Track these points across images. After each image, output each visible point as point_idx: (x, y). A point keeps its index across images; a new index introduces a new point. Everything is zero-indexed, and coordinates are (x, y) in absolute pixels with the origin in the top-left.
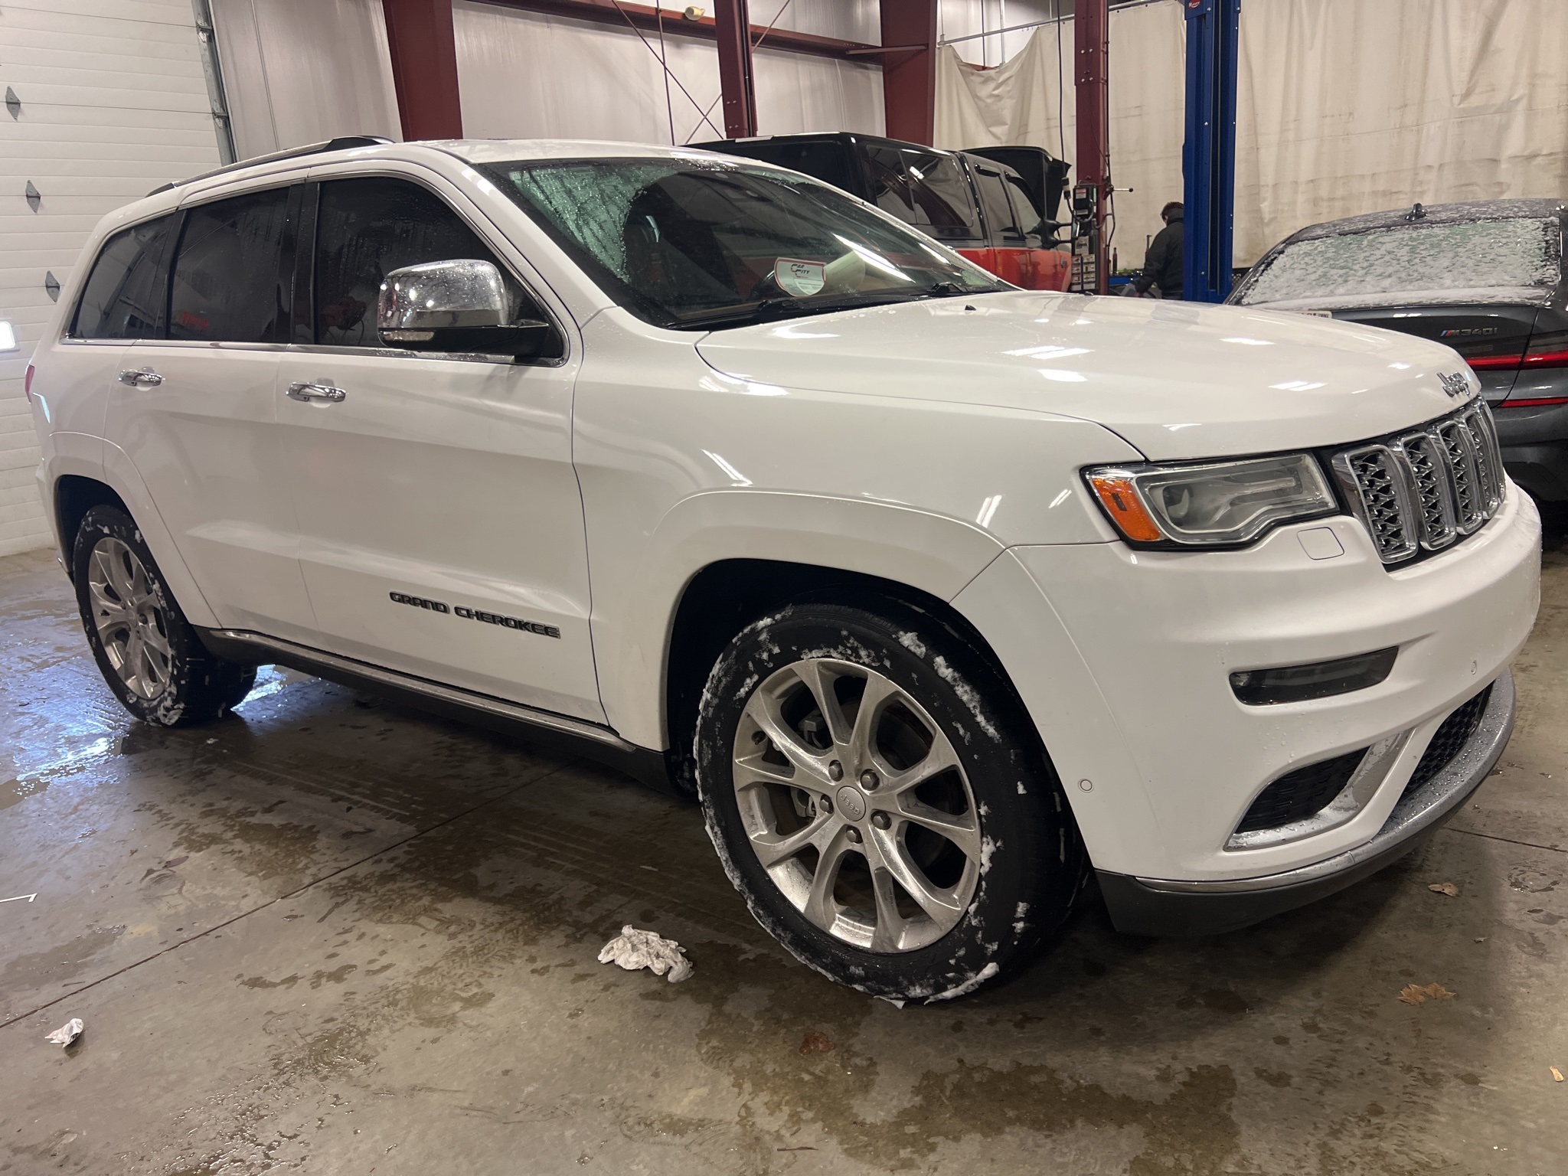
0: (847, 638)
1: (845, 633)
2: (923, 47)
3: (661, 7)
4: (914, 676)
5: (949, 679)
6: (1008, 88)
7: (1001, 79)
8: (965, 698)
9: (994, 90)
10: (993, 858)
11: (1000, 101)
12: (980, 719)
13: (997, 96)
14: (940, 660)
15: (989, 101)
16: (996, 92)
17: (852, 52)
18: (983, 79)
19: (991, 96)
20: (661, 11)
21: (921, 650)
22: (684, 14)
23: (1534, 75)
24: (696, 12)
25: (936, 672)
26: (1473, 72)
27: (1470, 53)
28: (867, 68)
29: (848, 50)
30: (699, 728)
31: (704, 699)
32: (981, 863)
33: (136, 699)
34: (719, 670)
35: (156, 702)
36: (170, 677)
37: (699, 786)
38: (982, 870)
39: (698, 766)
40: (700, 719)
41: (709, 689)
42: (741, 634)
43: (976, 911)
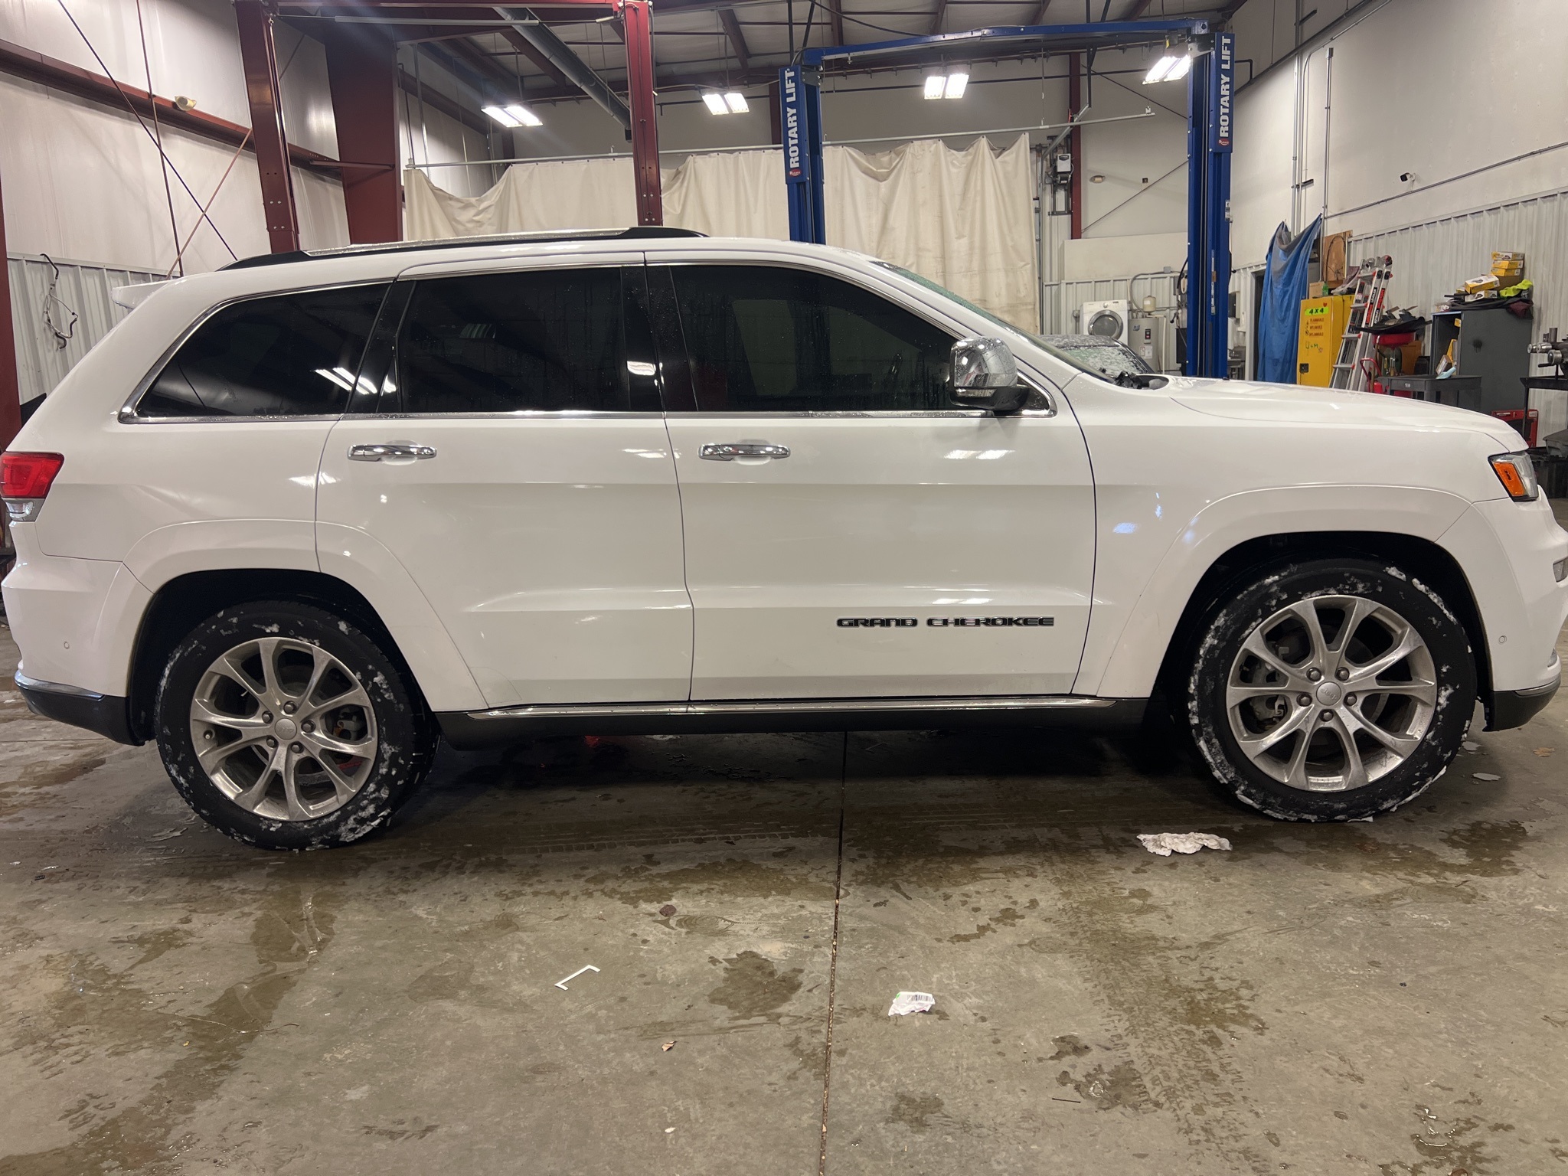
0: (1349, 578)
1: (1347, 575)
2: (388, 168)
3: (154, 93)
4: (1401, 593)
5: (1424, 591)
6: (489, 216)
7: (482, 206)
8: (1436, 601)
9: (474, 216)
10: (1448, 699)
11: (480, 226)
12: (1446, 611)
13: (478, 222)
14: (1415, 581)
15: (470, 225)
16: (476, 218)
17: (316, 163)
18: (462, 205)
19: (471, 221)
20: (154, 96)
21: (1403, 577)
22: (174, 104)
23: (918, 249)
24: (190, 103)
25: (1416, 588)
26: (879, 243)
27: (876, 229)
28: (324, 180)
29: (312, 160)
30: (1200, 669)
31: (1207, 645)
32: (1438, 704)
33: (280, 825)
34: (1226, 621)
35: (332, 818)
36: (379, 781)
37: (1194, 714)
38: (1439, 709)
39: (1196, 698)
40: (1201, 661)
41: (1213, 637)
42: (1245, 592)
43: (1434, 736)
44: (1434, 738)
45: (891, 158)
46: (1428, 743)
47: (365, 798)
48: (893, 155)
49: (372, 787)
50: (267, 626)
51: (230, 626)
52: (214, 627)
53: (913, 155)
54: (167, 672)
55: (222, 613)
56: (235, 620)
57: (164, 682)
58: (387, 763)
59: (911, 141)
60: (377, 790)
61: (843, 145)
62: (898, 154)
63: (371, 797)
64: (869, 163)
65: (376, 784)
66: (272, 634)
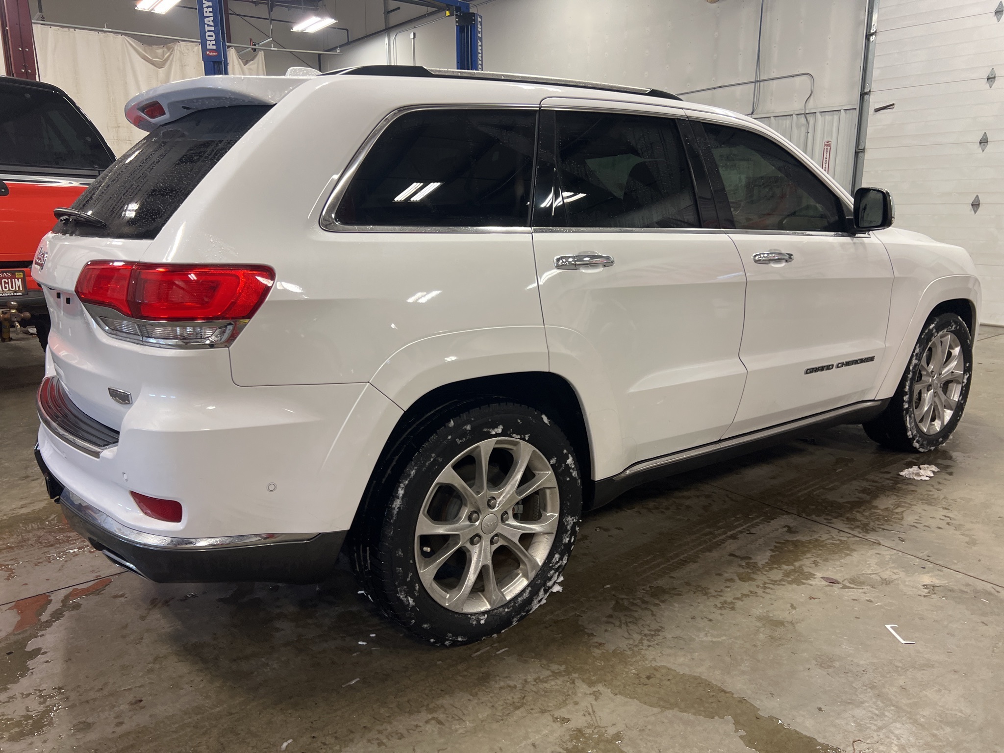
10: (967, 379)
30: (911, 377)
31: (913, 364)
32: (963, 382)
33: (486, 616)
34: (920, 350)
35: (526, 595)
36: (562, 550)
37: (906, 402)
38: (964, 385)
39: (908, 393)
40: (911, 373)
41: (916, 359)
42: (924, 334)
43: (962, 398)
44: (962, 399)
45: (164, 51)
46: (961, 403)
47: (551, 568)
48: (166, 50)
49: (557, 556)
50: (493, 428)
51: (464, 433)
52: (450, 437)
53: (180, 52)
54: (401, 492)
55: (452, 422)
56: (468, 427)
57: (397, 503)
58: (569, 533)
59: (179, 41)
60: (561, 559)
61: (122, 34)
62: (169, 49)
63: (557, 566)
64: (146, 52)
65: (559, 554)
66: (497, 435)
